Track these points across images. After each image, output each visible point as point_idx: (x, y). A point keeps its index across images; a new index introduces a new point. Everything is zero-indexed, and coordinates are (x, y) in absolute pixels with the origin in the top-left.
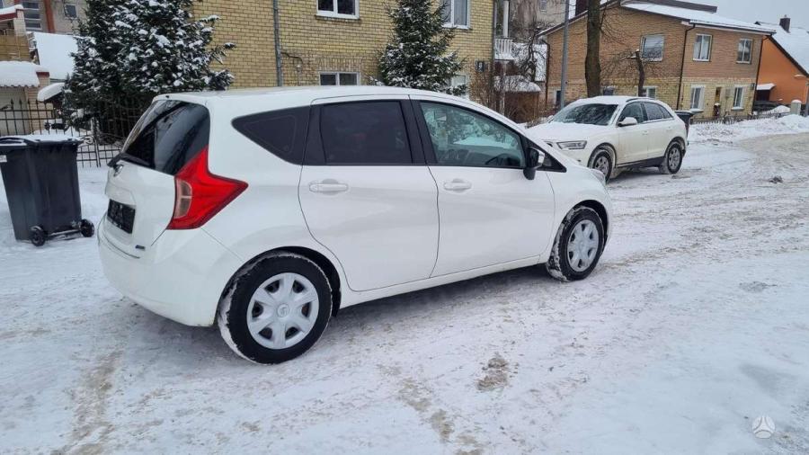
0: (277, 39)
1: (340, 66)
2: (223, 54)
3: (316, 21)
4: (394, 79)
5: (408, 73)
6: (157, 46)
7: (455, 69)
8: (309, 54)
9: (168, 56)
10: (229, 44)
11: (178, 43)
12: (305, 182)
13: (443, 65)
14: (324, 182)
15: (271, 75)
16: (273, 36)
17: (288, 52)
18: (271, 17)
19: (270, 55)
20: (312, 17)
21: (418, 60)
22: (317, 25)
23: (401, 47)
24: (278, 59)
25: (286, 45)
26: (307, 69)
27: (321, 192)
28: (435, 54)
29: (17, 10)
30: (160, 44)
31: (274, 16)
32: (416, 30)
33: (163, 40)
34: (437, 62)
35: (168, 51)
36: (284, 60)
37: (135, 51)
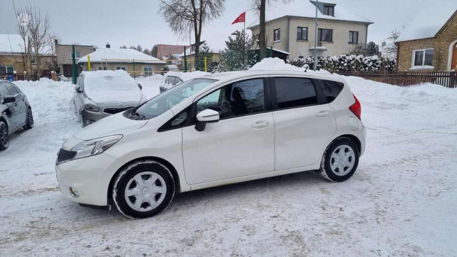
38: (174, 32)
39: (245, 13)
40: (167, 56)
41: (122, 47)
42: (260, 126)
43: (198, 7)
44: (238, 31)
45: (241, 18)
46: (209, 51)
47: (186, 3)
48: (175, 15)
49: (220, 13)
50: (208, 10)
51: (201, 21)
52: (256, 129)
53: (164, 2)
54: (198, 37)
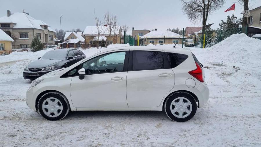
38: (190, 20)
39: (235, 4)
40: (190, 34)
41: (168, 29)
42: (117, 79)
43: (206, 3)
44: (229, 16)
45: (233, 8)
46: (211, 30)
47: (199, 2)
48: (191, 10)
49: (221, 6)
50: (213, 4)
51: (207, 12)
52: (114, 81)
53: (185, 3)
54: (205, 21)
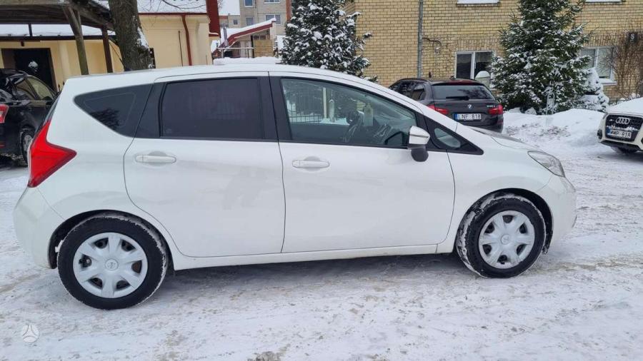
0: (420, 27)
1: (477, 45)
2: (363, 43)
3: (456, 9)
4: (511, 55)
5: (528, 49)
6: (312, 40)
7: (582, 42)
8: (447, 37)
9: (319, 46)
10: (367, 34)
11: (327, 36)
12: (130, 153)
13: (565, 39)
14: (151, 154)
15: (413, 57)
16: (418, 25)
17: (429, 37)
18: (417, 9)
19: (413, 40)
20: (454, 5)
21: (539, 36)
22: (458, 12)
23: (521, 25)
24: (419, 43)
25: (428, 31)
26: (445, 50)
27: (146, 163)
28: (557, 29)
29: (273, 22)
30: (314, 38)
31: (419, 8)
32: (537, 7)
33: (318, 35)
34: (558, 36)
35: (319, 43)
36: (426, 44)
37: (298, 44)
